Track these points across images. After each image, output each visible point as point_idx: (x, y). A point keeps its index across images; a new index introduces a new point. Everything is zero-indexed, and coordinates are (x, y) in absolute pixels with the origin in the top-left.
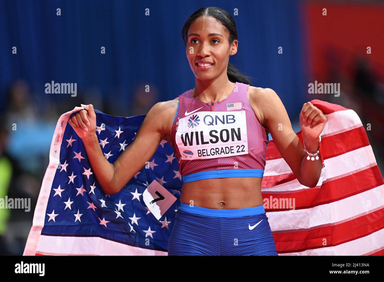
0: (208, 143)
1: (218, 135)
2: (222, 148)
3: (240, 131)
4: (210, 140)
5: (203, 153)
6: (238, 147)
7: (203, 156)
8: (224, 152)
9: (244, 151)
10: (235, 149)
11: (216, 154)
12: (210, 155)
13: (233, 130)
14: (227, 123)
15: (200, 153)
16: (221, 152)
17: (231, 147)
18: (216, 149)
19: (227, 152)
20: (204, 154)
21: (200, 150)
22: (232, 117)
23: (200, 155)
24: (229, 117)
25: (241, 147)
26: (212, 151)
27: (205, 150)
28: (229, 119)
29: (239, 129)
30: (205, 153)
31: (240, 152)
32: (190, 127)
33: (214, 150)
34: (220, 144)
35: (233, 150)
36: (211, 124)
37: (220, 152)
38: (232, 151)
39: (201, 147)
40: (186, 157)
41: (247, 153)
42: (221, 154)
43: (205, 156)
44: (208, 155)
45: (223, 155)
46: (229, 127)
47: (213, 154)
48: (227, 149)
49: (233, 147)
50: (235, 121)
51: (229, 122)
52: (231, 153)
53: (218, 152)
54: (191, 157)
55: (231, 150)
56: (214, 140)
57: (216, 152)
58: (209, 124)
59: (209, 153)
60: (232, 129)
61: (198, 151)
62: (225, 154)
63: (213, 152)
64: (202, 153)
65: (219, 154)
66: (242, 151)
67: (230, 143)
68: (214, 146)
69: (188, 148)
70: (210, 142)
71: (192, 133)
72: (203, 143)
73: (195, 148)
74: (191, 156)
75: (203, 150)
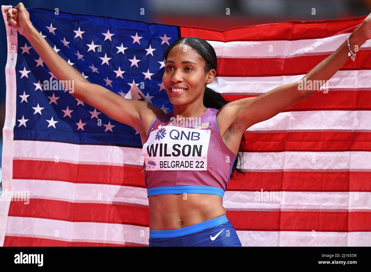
0: (170, 155)
1: (181, 149)
2: (182, 162)
3: (201, 148)
4: (172, 153)
5: (165, 164)
6: (198, 163)
7: (164, 167)
8: (183, 165)
9: (203, 167)
10: (195, 164)
11: (176, 167)
12: (170, 167)
13: (195, 147)
14: (192, 139)
15: (161, 164)
16: (181, 165)
17: (191, 162)
18: (177, 162)
19: (187, 166)
20: (165, 166)
21: (162, 162)
22: (197, 135)
23: (162, 166)
24: (194, 135)
25: (201, 163)
26: (173, 163)
27: (166, 162)
28: (195, 136)
29: (201, 146)
30: (166, 164)
31: (199, 167)
32: (156, 139)
33: (175, 163)
34: (181, 158)
35: (192, 164)
36: (177, 138)
37: (179, 165)
38: (191, 166)
39: (163, 158)
40: (150, 167)
41: (206, 170)
42: (180, 167)
43: (166, 167)
44: (168, 167)
45: (182, 168)
46: (192, 143)
47: (173, 166)
48: (187, 163)
49: (193, 162)
50: (199, 138)
51: (193, 139)
52: (190, 167)
53: (178, 165)
54: (153, 168)
55: (191, 164)
56: (176, 153)
57: (177, 164)
58: (175, 138)
59: (170, 165)
60: (194, 145)
61: (161, 162)
62: (184, 167)
63: (174, 165)
64: (163, 164)
65: (179, 167)
66: (201, 167)
67: (190, 158)
68: (176, 159)
69: (152, 158)
70: (172, 155)
71: (157, 145)
72: (166, 155)
73: (158, 159)
74: (154, 166)
75: (165, 162)
